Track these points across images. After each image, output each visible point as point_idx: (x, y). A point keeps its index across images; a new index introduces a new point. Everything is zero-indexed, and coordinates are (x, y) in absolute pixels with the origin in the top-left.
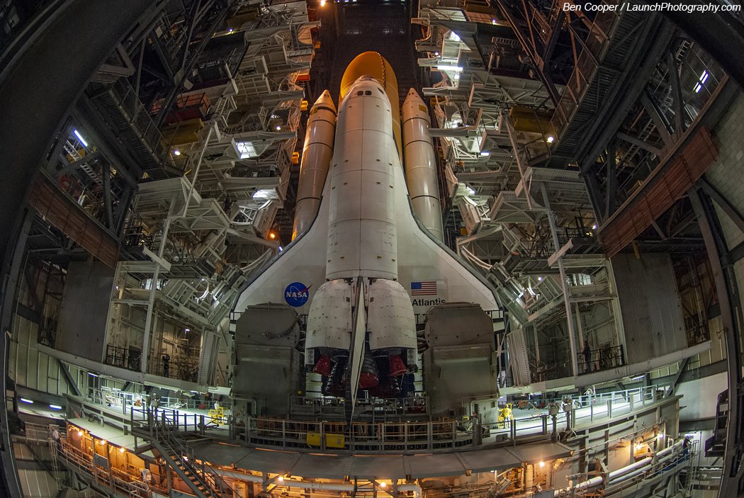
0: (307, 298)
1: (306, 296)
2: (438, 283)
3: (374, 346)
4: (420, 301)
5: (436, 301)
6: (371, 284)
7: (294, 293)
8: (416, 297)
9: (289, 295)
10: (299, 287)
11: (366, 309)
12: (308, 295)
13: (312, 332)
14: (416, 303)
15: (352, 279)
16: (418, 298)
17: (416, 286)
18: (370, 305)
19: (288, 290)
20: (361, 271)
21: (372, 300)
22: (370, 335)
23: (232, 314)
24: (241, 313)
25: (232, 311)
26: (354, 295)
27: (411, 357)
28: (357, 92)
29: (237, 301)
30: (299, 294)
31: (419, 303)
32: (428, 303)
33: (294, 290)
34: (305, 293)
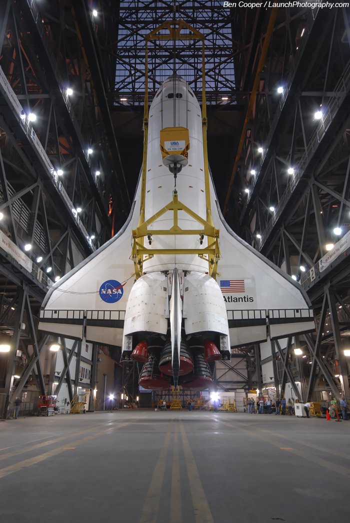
0: (122, 295)
1: (121, 293)
2: (245, 281)
3: (189, 331)
4: (229, 298)
5: (245, 298)
6: (185, 276)
7: (109, 290)
9: (103, 291)
10: (113, 285)
11: (182, 297)
13: (131, 319)
15: (168, 271)
16: (227, 295)
17: (225, 284)
18: (185, 294)
19: (103, 287)
20: (177, 265)
21: (187, 289)
22: (186, 321)
23: (42, 312)
24: (52, 310)
25: (43, 309)
26: (170, 285)
27: (224, 343)
28: (167, 95)
29: (49, 298)
30: (114, 291)
31: (227, 300)
32: (237, 300)
33: (109, 287)
34: (120, 290)
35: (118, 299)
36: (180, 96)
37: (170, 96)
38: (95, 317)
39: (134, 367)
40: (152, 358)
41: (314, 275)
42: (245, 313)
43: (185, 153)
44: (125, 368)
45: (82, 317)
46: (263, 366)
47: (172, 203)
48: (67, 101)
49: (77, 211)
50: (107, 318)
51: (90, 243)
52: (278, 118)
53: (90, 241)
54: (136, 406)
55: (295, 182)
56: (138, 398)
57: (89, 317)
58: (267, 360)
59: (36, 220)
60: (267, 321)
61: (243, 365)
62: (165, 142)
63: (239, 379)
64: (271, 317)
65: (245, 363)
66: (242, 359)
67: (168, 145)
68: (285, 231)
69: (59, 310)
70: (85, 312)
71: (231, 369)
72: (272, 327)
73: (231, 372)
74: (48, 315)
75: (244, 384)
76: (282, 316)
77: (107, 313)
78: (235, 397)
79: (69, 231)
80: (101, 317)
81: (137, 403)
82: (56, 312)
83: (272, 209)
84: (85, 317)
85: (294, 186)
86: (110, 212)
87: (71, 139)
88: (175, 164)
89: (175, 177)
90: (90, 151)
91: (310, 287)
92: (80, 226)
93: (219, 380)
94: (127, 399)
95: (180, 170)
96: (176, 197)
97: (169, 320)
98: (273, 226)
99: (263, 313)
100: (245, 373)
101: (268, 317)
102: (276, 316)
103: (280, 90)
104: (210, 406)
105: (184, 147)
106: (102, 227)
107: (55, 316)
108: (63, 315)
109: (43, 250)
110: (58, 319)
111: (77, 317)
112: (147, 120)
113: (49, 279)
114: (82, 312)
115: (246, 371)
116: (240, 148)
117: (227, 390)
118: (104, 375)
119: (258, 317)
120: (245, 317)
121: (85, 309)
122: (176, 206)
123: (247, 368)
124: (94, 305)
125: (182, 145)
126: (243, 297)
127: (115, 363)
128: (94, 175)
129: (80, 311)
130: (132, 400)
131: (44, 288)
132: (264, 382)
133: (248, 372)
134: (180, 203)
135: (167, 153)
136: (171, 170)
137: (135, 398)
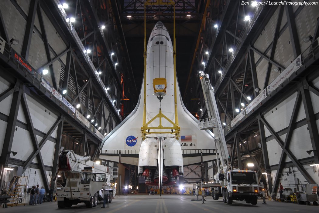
0: (136, 142)
2: (192, 136)
3: (166, 165)
4: (184, 144)
5: (192, 144)
6: (165, 140)
7: (130, 140)
8: (183, 142)
9: (128, 141)
10: (132, 138)
11: (163, 150)
12: (136, 141)
13: (142, 159)
14: (183, 145)
15: (157, 137)
16: (183, 143)
17: (183, 137)
18: (165, 148)
19: (127, 139)
20: (161, 134)
21: (165, 146)
22: (165, 160)
23: (101, 151)
24: (105, 150)
25: (101, 149)
26: (158, 144)
27: (181, 169)
28: (156, 42)
29: (103, 145)
30: (132, 141)
31: (184, 145)
32: (188, 145)
33: (130, 139)
34: (135, 140)
35: (134, 145)
36: (162, 43)
37: (157, 43)
38: (124, 153)
39: (136, 169)
40: (150, 173)
41: (229, 128)
42: (192, 151)
43: (164, 91)
44: (130, 170)
45: (118, 153)
46: (209, 170)
47: (159, 114)
48: (102, 32)
49: (107, 90)
50: (130, 153)
51: (113, 104)
52: (215, 40)
53: (113, 103)
54: (137, 192)
55: (233, 57)
56: (137, 188)
57: (122, 153)
58: (210, 167)
59: (69, 74)
60: (201, 154)
61: (199, 169)
62: (156, 85)
63: (197, 177)
64: (203, 153)
65: (200, 168)
66: (198, 165)
67: (157, 87)
68: (232, 80)
69: (108, 150)
70: (120, 151)
71: (192, 171)
72: (204, 157)
73: (192, 173)
74: (103, 152)
75: (199, 180)
76: (208, 152)
77: (130, 151)
78: (194, 187)
79: (103, 100)
80: (127, 153)
81: (137, 190)
82: (107, 151)
83: (220, 72)
84: (120, 153)
85: (233, 60)
86: (122, 82)
87: (102, 47)
88: (160, 96)
89: (160, 102)
90: (113, 54)
91: (228, 133)
92: (109, 97)
93: (185, 178)
94: (131, 188)
95: (162, 98)
96: (160, 111)
97: (158, 160)
98: (221, 82)
99: (200, 151)
100: (200, 174)
101: (202, 152)
102: (205, 152)
103: (216, 26)
104: (179, 192)
105: (164, 88)
106: (118, 92)
107: (107, 153)
108: (110, 152)
109: (92, 113)
110: (108, 154)
111: (116, 153)
112: (146, 52)
113: (96, 129)
114: (118, 151)
115: (201, 172)
116: (198, 45)
117: (190, 183)
118: (120, 175)
119: (197, 153)
120: (192, 153)
121: (120, 149)
122: (160, 115)
123: (201, 171)
124: (123, 147)
125: (163, 86)
126: (191, 144)
127: (125, 168)
128: (114, 66)
129: (118, 150)
130: (134, 189)
131: (94, 134)
132: (209, 179)
133: (202, 173)
134: (162, 114)
135: (156, 90)
136: (158, 98)
137: (136, 188)
